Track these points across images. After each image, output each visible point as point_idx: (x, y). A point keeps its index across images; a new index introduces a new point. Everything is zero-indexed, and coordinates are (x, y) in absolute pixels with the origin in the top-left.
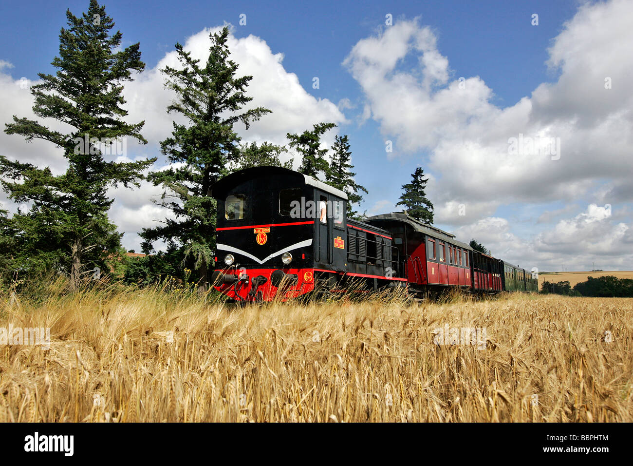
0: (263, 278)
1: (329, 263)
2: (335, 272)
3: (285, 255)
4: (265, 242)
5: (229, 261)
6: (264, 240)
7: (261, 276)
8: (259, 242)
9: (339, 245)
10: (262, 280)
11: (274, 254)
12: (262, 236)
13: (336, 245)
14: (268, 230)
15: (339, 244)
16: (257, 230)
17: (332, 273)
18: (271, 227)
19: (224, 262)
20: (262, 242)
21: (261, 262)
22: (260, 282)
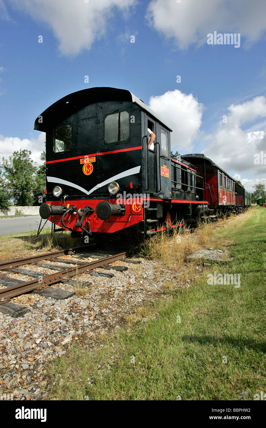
0: (91, 209)
1: (157, 192)
2: (162, 200)
3: (111, 185)
4: (91, 172)
5: (57, 193)
6: (90, 170)
7: (88, 207)
8: (85, 172)
9: (165, 174)
10: (89, 211)
11: (100, 184)
12: (88, 166)
13: (162, 173)
14: (94, 160)
15: (165, 172)
16: (83, 160)
17: (158, 201)
18: (96, 156)
19: (52, 194)
20: (88, 172)
21: (88, 193)
22: (87, 213)
